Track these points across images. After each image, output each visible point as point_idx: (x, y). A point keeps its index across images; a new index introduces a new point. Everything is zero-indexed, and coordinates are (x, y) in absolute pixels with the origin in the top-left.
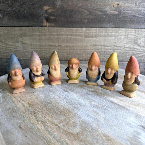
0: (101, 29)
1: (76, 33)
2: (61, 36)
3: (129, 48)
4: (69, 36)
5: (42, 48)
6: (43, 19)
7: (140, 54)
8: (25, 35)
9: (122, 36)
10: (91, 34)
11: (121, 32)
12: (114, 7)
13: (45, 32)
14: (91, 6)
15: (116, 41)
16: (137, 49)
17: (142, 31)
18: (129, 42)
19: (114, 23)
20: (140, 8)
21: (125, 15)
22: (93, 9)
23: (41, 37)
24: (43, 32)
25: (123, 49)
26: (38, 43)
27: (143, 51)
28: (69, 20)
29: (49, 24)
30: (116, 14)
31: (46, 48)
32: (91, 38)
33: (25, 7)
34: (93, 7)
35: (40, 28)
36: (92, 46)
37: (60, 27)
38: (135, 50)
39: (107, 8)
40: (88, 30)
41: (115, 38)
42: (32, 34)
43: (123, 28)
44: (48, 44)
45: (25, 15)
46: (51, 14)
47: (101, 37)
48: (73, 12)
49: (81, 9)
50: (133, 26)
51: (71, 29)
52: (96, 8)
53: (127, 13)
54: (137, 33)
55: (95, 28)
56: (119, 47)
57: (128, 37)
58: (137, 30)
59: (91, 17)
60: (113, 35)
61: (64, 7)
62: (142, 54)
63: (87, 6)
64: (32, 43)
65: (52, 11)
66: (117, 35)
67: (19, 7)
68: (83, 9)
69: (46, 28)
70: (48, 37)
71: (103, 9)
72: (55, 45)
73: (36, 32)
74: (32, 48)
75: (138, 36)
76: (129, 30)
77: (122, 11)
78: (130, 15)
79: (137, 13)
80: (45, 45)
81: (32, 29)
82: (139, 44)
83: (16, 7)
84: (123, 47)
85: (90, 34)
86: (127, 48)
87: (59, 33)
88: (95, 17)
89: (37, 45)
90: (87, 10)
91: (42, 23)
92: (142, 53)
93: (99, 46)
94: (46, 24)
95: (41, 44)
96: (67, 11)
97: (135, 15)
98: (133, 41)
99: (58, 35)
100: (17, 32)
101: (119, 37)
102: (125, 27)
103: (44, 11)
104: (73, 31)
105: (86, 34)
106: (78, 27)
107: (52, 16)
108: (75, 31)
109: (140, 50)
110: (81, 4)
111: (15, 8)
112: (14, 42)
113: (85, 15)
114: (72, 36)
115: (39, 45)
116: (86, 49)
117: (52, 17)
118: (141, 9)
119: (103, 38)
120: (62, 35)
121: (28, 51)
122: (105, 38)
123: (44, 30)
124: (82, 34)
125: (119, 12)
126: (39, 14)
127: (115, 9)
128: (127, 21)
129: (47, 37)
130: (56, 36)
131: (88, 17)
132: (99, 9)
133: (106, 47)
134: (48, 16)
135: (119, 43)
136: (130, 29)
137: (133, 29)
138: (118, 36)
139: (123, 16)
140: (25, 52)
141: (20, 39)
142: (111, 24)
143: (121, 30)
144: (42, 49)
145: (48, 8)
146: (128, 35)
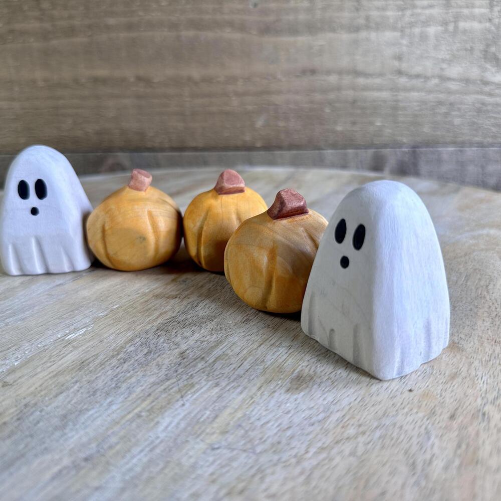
1: (218, 17)
2: (150, 33)
3: (460, 80)
4: (184, 33)
5: (62, 98)
9: (429, 25)
10: (291, 17)
15: (405, 49)
18: (462, 53)
24: (62, 18)
25: (437, 85)
32: (291, 39)
36: (297, 76)
38: (487, 89)
41: (398, 34)
44: (89, 73)
47: (333, 30)
54: (499, 12)
56: (418, 76)
57: (456, 27)
60: (391, 21)
64: (14, 76)
66: (407, 19)
70: (87, 40)
72: (124, 80)
73: (26, 18)
75: (499, 23)
80: (76, 81)
84: (433, 77)
85: (284, 18)
86: (453, 80)
87: (135, 20)
89: (34, 81)
93: (328, 72)
95: (55, 76)
98: (480, 47)
101: (417, 30)
105: (266, 19)
108: (210, 7)
114: (199, 29)
116: (268, 93)
119: (345, 36)
120: (151, 26)
122: (353, 36)
124: (246, 17)
133: (361, 81)
135: (417, 59)
138: (412, 25)
146: (455, 22)
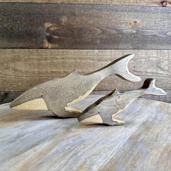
0: (117, 50)
1: (87, 56)
2: (68, 60)
3: (151, 73)
4: (77, 60)
5: (42, 76)
6: (44, 39)
7: (165, 79)
8: (19, 60)
9: (142, 59)
10: (106, 57)
11: (140, 55)
12: (131, 25)
13: (47, 55)
14: (104, 23)
15: (136, 65)
16: (161, 74)
17: (165, 52)
18: (151, 66)
19: (132, 43)
20: (160, 26)
21: (144, 35)
22: (106, 27)
23: (41, 62)
24: (44, 55)
25: (145, 74)
26: (36, 70)
27: (167, 76)
28: (77, 40)
29: (52, 45)
30: (134, 33)
31: (47, 75)
32: (106, 62)
33: (21, 24)
34: (107, 25)
35: (39, 50)
37: (66, 49)
38: (158, 75)
39: (123, 26)
40: (102, 52)
41: (134, 61)
42: (29, 58)
43: (142, 49)
44: (50, 70)
45: (20, 33)
46: (54, 33)
48: (82, 31)
49: (92, 27)
50: (154, 47)
51: (80, 52)
52: (111, 26)
53: (146, 31)
54: (160, 55)
55: (110, 50)
56: (140, 72)
57: (149, 59)
58: (159, 51)
59: (105, 37)
61: (70, 24)
62: (167, 80)
63: (99, 24)
64: (28, 70)
65: (56, 29)
66: (136, 57)
67: (12, 24)
68: (94, 27)
69: (47, 49)
70: (51, 61)
71: (118, 27)
72: (60, 72)
73: (34, 55)
74: (27, 77)
75: (160, 59)
76: (149, 52)
77: (141, 30)
78: (149, 34)
79: (158, 32)
80: (47, 72)
81: (29, 52)
82: (163, 68)
83: (8, 23)
84: (144, 72)
85: (104, 57)
86: (149, 73)
87: (64, 56)
88: (109, 37)
89: (34, 72)
90: (100, 29)
91: (43, 44)
92: (167, 78)
94: (47, 44)
95: (41, 71)
96: (75, 29)
97: (155, 35)
98: (155, 64)
99: (63, 59)
100: (8, 55)
101: (139, 60)
102: (145, 48)
103: (45, 29)
104: (83, 54)
105: (99, 57)
106: (89, 49)
107: (55, 35)
108: (85, 54)
109: (164, 75)
110: (92, 21)
111: (7, 25)
112: (2, 69)
113: (96, 34)
114: (81, 59)
115: (38, 72)
117: (55, 37)
118: (162, 28)
120: (69, 58)
121: (22, 80)
123: (45, 53)
124: (94, 57)
125: (137, 31)
126: (38, 33)
127: (133, 27)
128: (147, 41)
129: (49, 61)
130: (61, 60)
131: (101, 36)
132: (114, 27)
134: (50, 36)
135: (139, 67)
136: (151, 51)
137: (155, 51)
138: (137, 59)
139: (141, 35)
140: (17, 81)
141: (12, 65)
142: (128, 44)
143: (141, 52)
144: (41, 78)
145: (50, 25)
146: (149, 58)
